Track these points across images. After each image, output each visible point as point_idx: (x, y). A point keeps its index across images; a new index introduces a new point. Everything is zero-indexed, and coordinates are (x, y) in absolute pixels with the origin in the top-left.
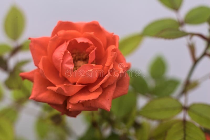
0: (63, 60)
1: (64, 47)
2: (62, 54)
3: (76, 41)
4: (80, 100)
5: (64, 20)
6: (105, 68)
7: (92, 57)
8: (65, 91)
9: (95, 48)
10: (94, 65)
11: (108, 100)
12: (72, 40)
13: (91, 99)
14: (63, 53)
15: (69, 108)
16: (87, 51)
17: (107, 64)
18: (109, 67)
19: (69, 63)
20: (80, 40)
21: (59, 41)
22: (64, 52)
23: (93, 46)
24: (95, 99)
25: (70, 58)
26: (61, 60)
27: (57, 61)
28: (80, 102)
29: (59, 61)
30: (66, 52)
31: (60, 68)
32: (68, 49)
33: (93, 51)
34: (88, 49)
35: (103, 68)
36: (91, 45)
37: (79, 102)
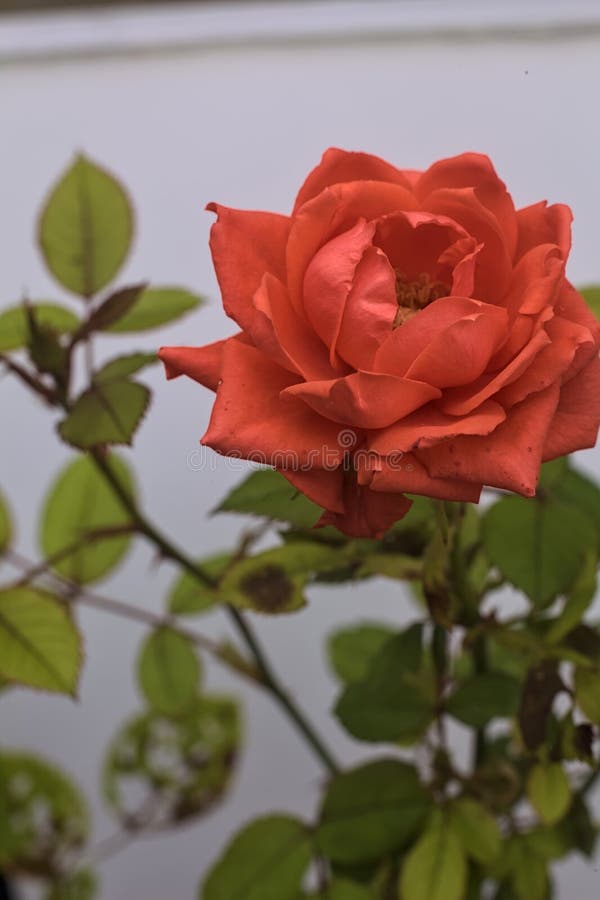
0: (355, 282)
1: (359, 238)
2: (351, 259)
3: (405, 222)
4: (422, 436)
5: (351, 146)
6: (520, 322)
7: (464, 278)
8: (361, 403)
9: (478, 249)
10: (480, 303)
11: (530, 449)
12: (385, 217)
13: (467, 431)
14: (357, 256)
15: (374, 472)
16: (441, 260)
17: (528, 308)
18: (534, 317)
19: (377, 296)
20: (417, 218)
21: (336, 221)
22: (361, 253)
23: (469, 239)
24: (483, 437)
25: (382, 277)
26: (347, 281)
27: (327, 287)
28: (422, 444)
29: (335, 290)
30: (367, 254)
31: (340, 320)
32: (376, 241)
33: (470, 256)
34: (449, 250)
35: (511, 323)
36: (460, 236)
37: (415, 447)
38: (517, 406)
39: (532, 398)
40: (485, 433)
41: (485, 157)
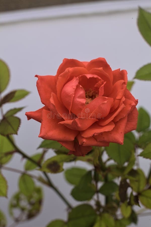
0: (75, 94)
1: (74, 83)
2: (74, 88)
3: (86, 77)
4: (95, 132)
5: (70, 58)
6: (116, 101)
7: (101, 91)
8: (79, 125)
9: (105, 83)
10: (107, 98)
11: (121, 133)
12: (80, 76)
13: (106, 130)
14: (75, 87)
15: (84, 142)
16: (95, 86)
17: (118, 97)
18: (120, 100)
19: (80, 97)
20: (89, 76)
21: (68, 78)
22: (76, 86)
23: (102, 81)
25: (82, 92)
26: (73, 94)
27: (68, 96)
28: (95, 134)
29: (70, 96)
31: (72, 104)
32: (80, 83)
33: (103, 85)
34: (97, 84)
35: (114, 101)
36: (100, 80)
37: (94, 135)
38: (117, 122)
39: (121, 120)
40: (111, 130)
41: (104, 59)
